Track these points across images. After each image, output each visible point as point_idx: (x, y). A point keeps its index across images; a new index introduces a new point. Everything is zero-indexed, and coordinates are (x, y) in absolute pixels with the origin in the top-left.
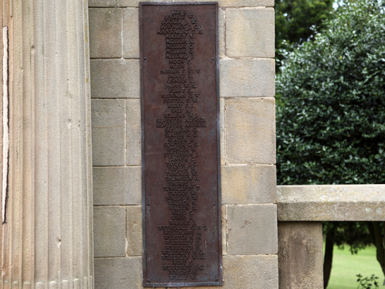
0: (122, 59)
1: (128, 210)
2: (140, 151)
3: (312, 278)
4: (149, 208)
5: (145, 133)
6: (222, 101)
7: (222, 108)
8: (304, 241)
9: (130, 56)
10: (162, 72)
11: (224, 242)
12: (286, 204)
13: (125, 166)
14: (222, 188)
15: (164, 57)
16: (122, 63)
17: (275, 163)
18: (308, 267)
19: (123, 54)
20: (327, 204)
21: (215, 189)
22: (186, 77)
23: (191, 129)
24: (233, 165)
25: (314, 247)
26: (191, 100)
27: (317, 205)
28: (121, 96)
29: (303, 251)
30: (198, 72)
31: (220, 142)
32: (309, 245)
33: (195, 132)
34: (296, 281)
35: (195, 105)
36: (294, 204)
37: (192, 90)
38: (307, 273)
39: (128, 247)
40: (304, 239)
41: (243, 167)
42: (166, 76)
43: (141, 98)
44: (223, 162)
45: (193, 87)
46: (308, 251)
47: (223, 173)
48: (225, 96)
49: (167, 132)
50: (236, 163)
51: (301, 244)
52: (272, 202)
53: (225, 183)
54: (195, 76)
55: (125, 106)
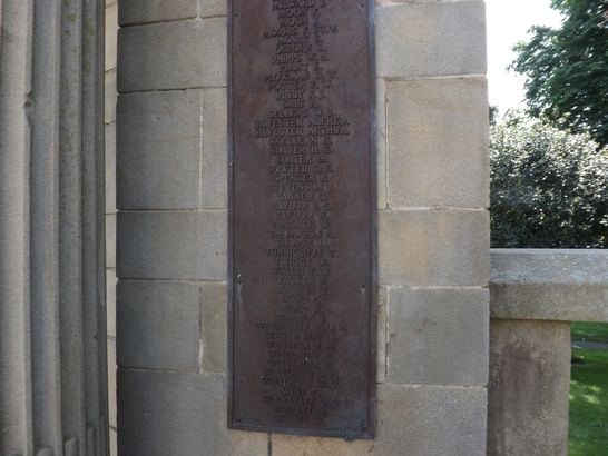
0: (198, 19)
1: (204, 290)
2: (225, 183)
3: (546, 423)
4: (240, 287)
5: (233, 148)
6: (381, 85)
7: (381, 99)
8: (535, 355)
9: (211, 12)
10: (266, 36)
11: (382, 357)
12: (505, 286)
13: (199, 211)
14: (380, 253)
15: (270, 9)
16: (197, 26)
17: (488, 205)
18: (540, 402)
19: (199, 10)
20: (589, 288)
21: (366, 255)
22: (311, 41)
23: (320, 140)
24: (402, 209)
25: (553, 365)
26: (319, 84)
27: (567, 289)
28: (193, 84)
29: (531, 373)
30: (334, 30)
31: (376, 164)
32: (543, 362)
33: (328, 145)
34: (514, 425)
35: (327, 92)
36: (520, 286)
37: (322, 65)
38: (536, 414)
39: (204, 356)
40: (534, 350)
41: (422, 212)
42: (273, 42)
43: (228, 87)
44: (382, 204)
45: (324, 59)
46: (541, 372)
47: (383, 224)
48: (387, 74)
49: (274, 145)
50: (408, 206)
51: (528, 359)
52: (479, 283)
53: (385, 244)
54: (327, 38)
55: (201, 102)
